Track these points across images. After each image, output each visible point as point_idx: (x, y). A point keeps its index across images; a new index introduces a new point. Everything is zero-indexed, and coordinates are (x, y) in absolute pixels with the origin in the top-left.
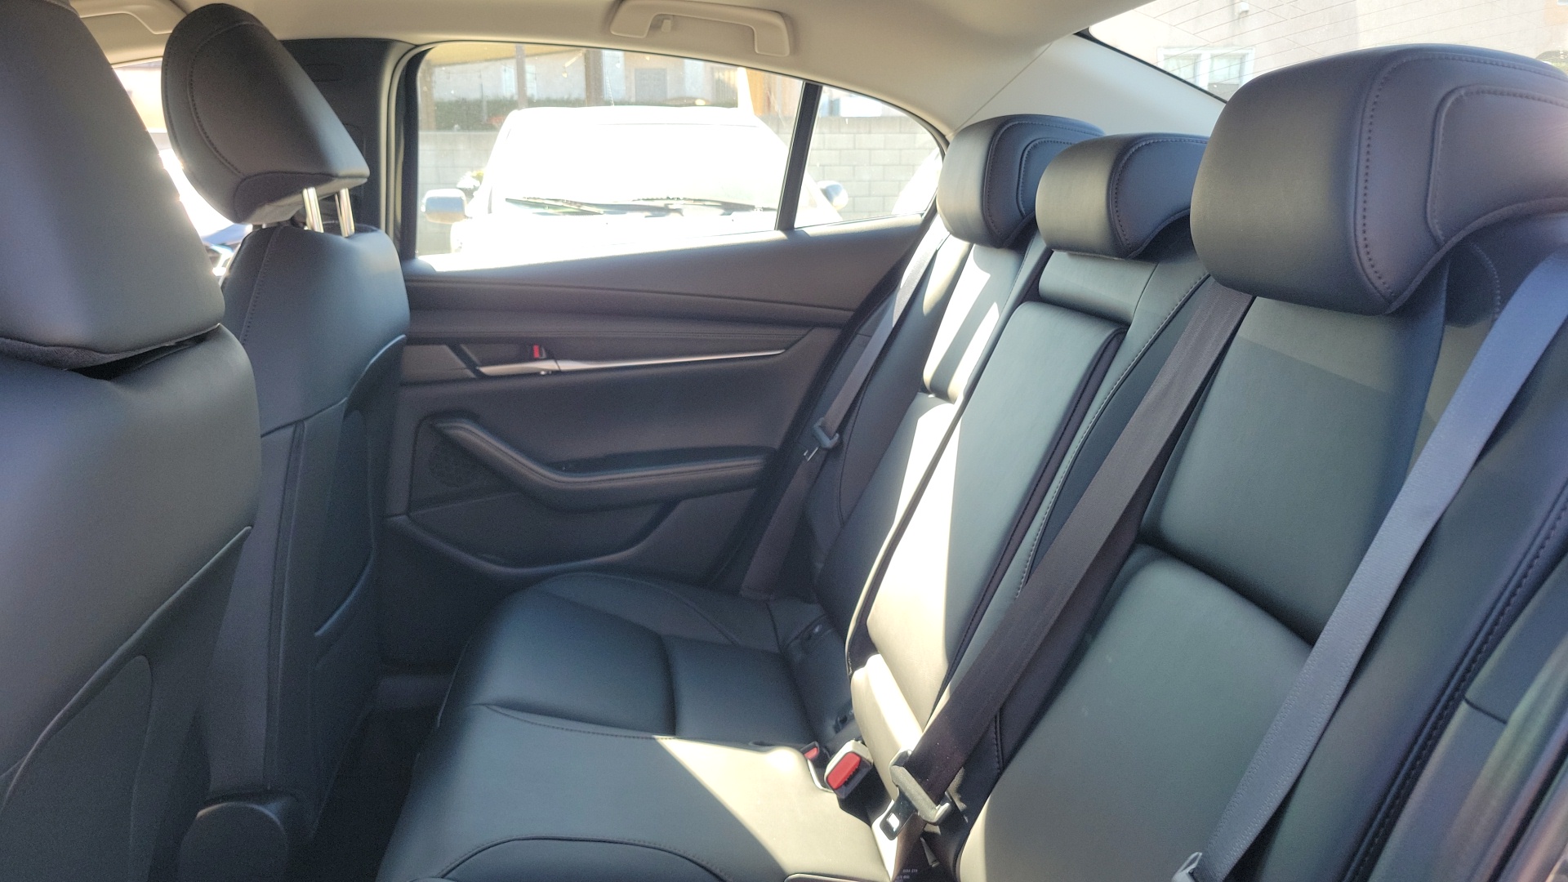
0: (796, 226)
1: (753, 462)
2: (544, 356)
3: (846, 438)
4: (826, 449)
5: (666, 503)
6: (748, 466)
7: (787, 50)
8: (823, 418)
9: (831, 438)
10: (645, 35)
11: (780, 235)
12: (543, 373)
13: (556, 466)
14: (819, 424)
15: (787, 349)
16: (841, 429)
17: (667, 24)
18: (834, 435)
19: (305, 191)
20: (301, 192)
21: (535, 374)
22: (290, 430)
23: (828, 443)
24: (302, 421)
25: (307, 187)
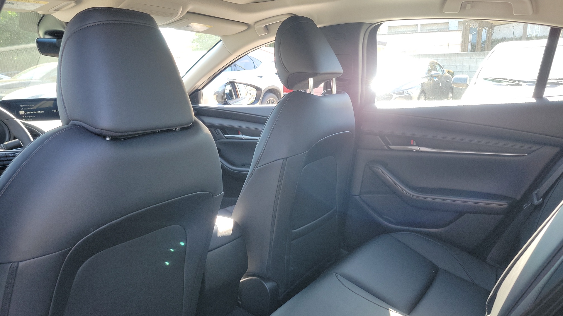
0: (544, 96)
1: (503, 203)
2: (415, 144)
3: (545, 202)
4: (534, 205)
5: (460, 213)
6: (501, 205)
7: (531, 12)
8: (538, 190)
9: (538, 200)
10: (458, 12)
11: (534, 100)
12: (414, 151)
13: (414, 189)
14: (536, 192)
15: (528, 154)
16: (544, 196)
17: (469, 6)
18: (540, 198)
19: (309, 79)
20: (308, 79)
21: (411, 151)
22: (282, 161)
23: (536, 202)
24: (286, 158)
25: (310, 77)
